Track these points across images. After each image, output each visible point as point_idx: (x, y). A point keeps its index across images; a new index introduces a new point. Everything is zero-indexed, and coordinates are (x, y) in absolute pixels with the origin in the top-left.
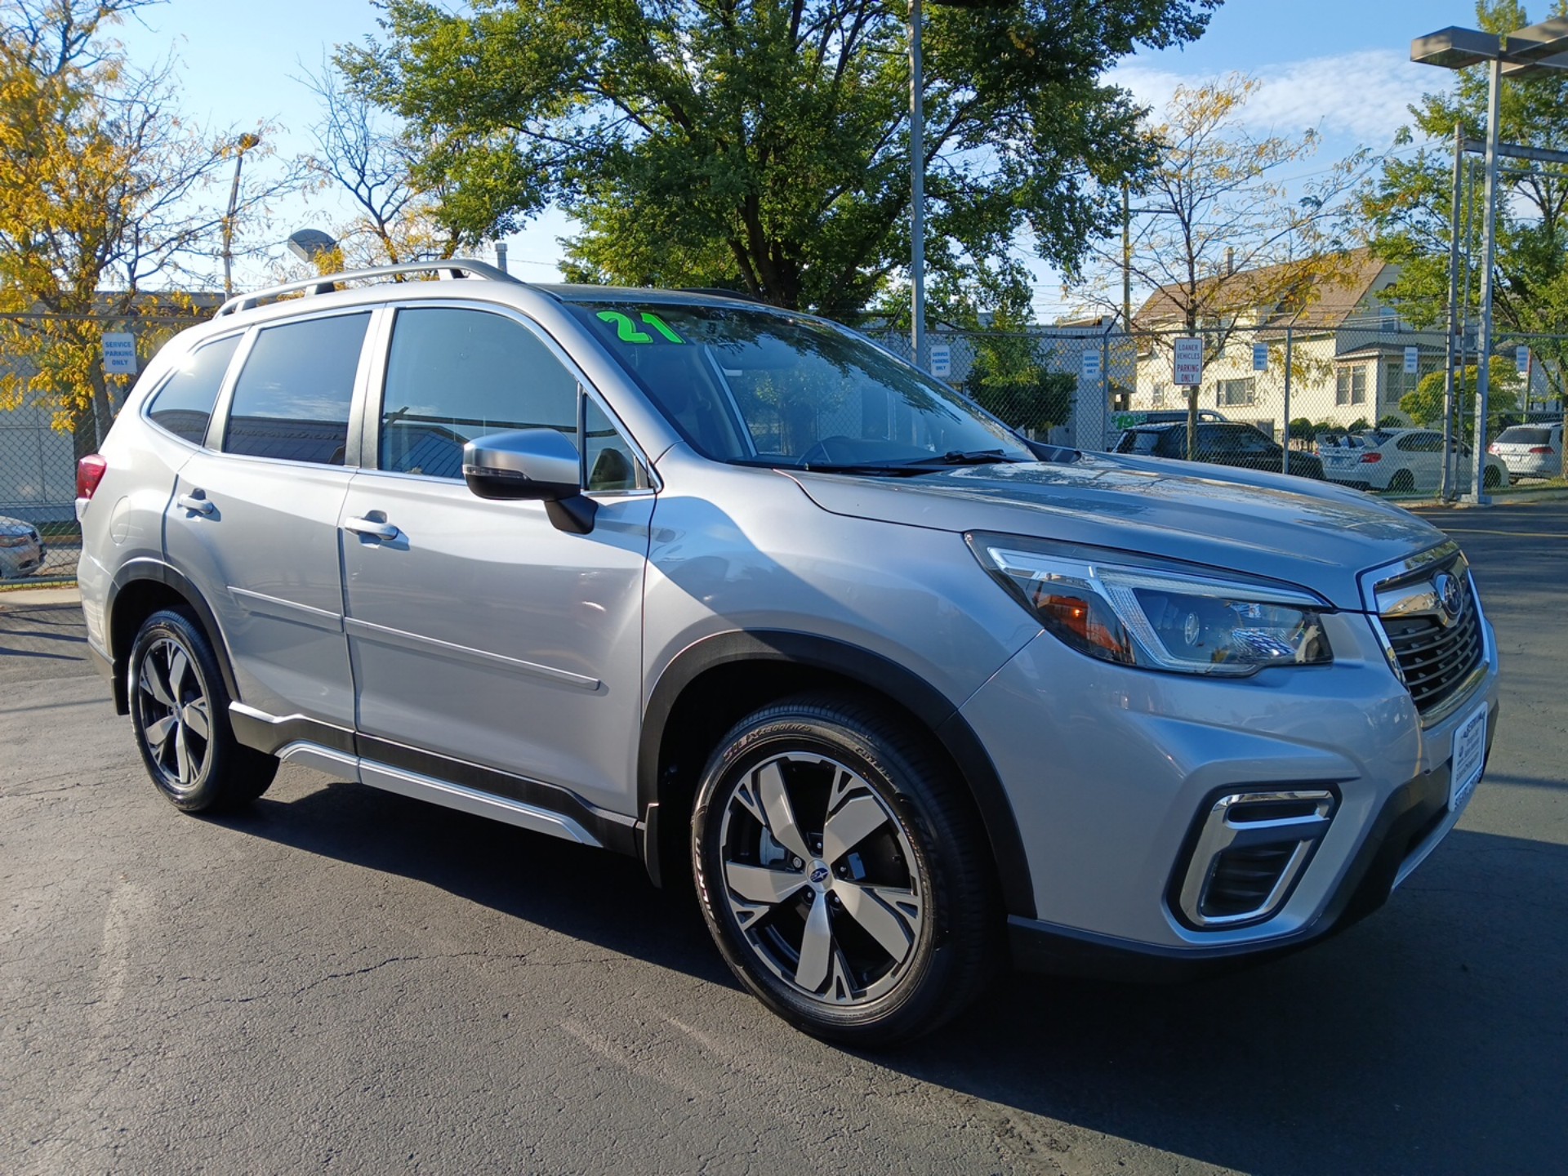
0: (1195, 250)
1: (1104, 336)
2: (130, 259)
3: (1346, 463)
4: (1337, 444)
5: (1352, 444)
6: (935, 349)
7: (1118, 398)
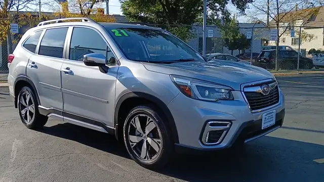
0: (279, 6)
1: (252, 28)
2: (17, 5)
3: (319, 61)
4: (317, 56)
5: (321, 56)
6: (209, 30)
7: (265, 42)
